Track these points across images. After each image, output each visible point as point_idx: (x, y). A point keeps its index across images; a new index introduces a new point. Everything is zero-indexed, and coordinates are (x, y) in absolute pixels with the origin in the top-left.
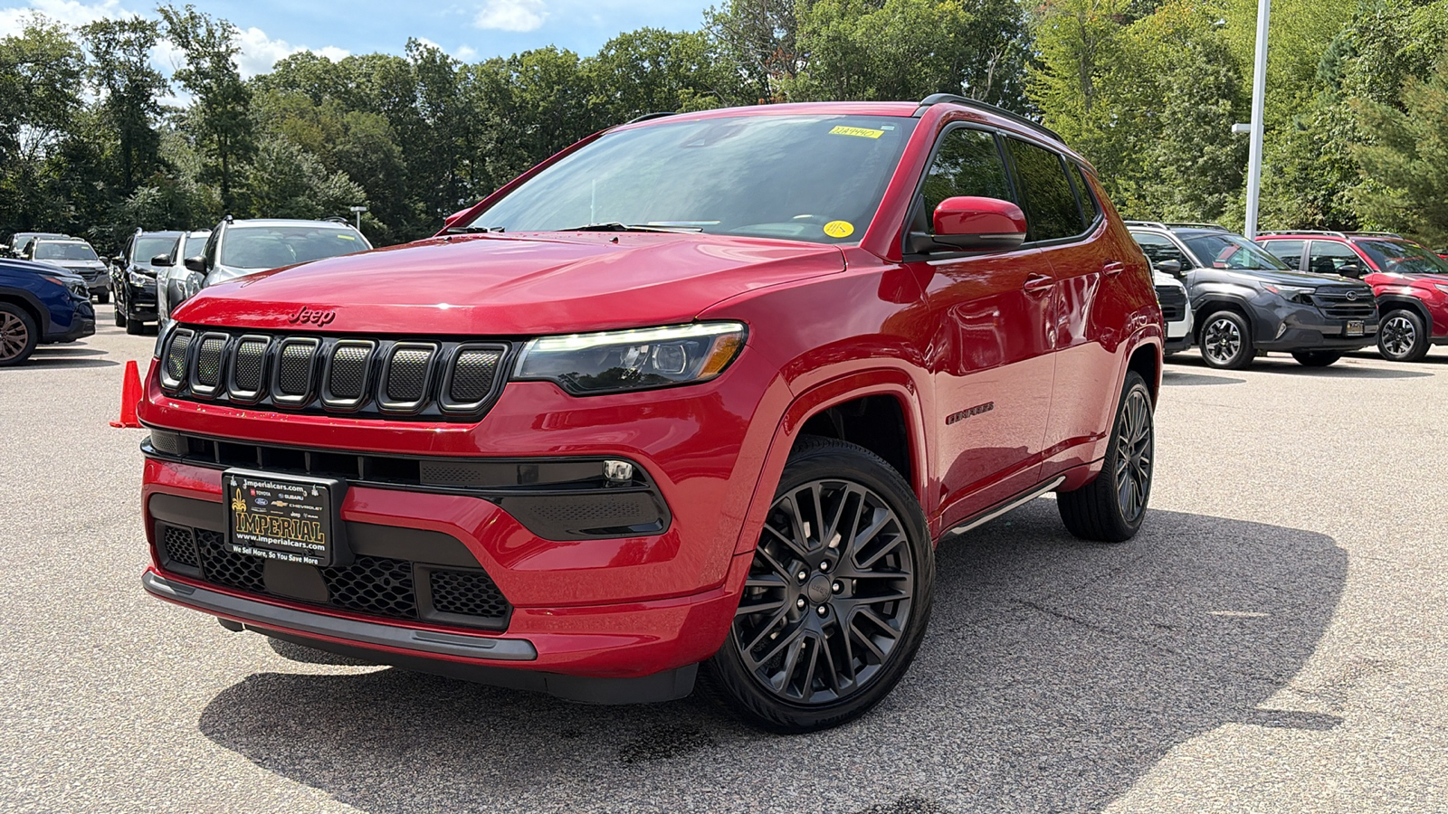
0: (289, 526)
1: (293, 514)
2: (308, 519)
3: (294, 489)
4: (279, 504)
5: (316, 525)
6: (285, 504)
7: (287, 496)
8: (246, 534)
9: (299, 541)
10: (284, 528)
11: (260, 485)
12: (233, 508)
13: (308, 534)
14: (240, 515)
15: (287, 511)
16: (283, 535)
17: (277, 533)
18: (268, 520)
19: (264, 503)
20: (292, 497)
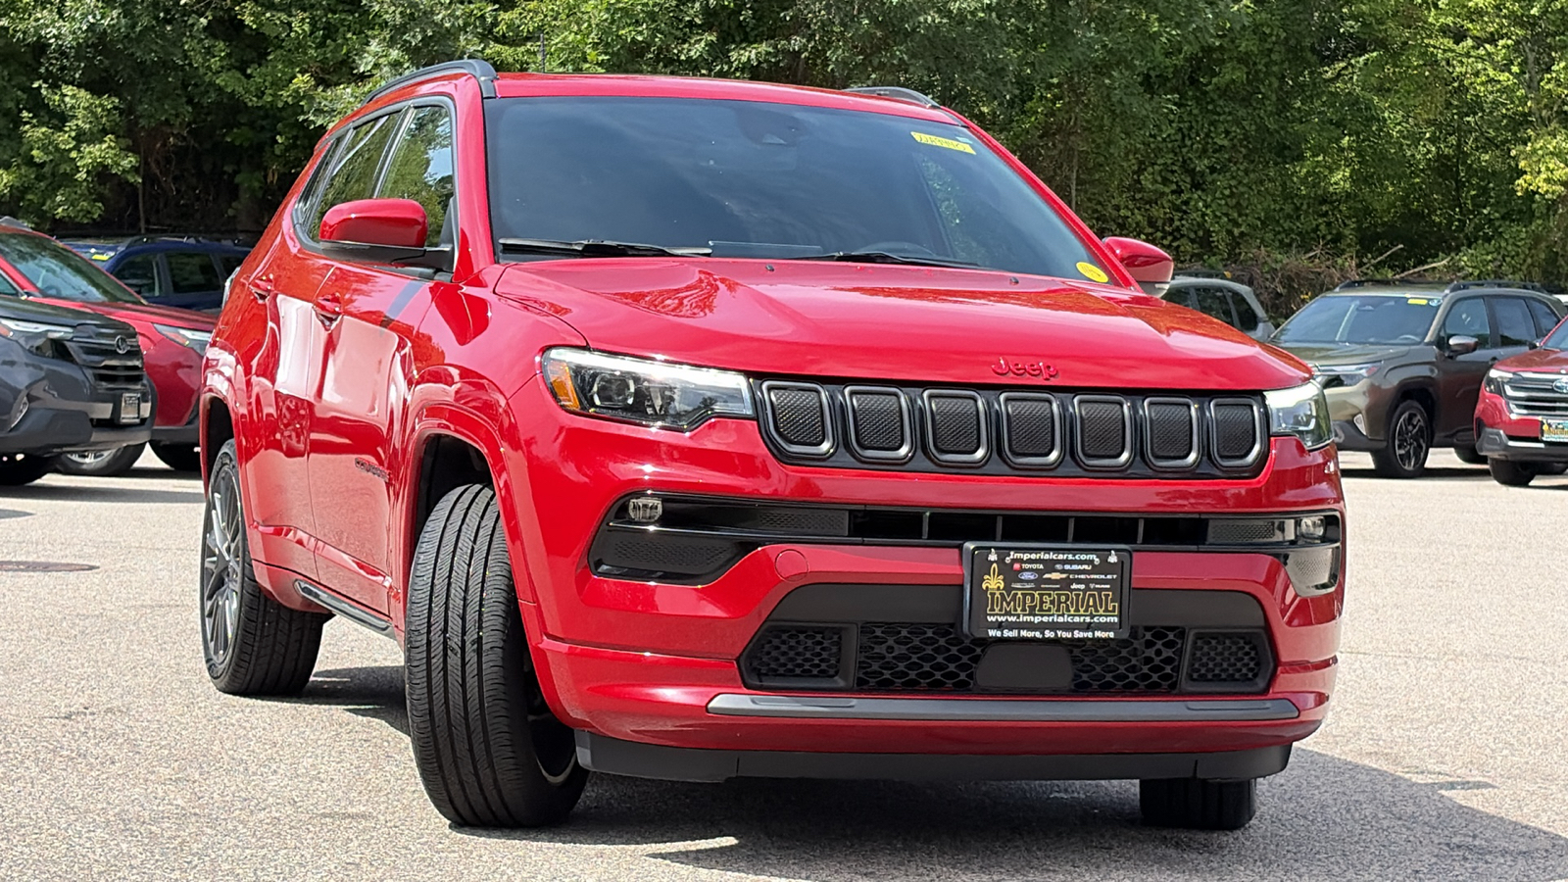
0: (1067, 599)
1: (1074, 586)
2: (1095, 589)
3: (1083, 557)
4: (1055, 576)
5: (1107, 596)
6: (1064, 576)
7: (1067, 567)
8: (1000, 615)
9: (1080, 616)
10: (1060, 603)
11: (1033, 556)
12: (984, 587)
13: (1095, 606)
14: (993, 594)
15: (1065, 584)
16: (1058, 610)
17: (1049, 610)
18: (1036, 596)
19: (1032, 577)
20: (1075, 567)
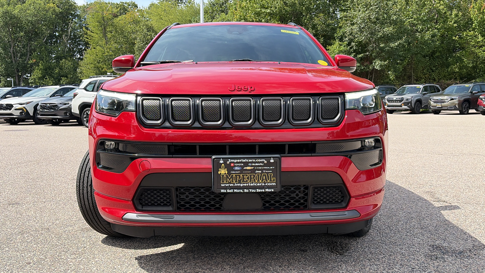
0: (254, 177)
1: (257, 172)
2: (266, 173)
3: (260, 160)
4: (248, 168)
5: (271, 175)
6: (252, 168)
7: (253, 164)
8: (226, 184)
9: (260, 183)
10: (251, 178)
11: (238, 161)
12: (219, 173)
13: (266, 179)
14: (223, 176)
15: (253, 171)
16: (251, 181)
17: (247, 181)
18: (241, 176)
19: (239, 169)
20: (257, 164)
